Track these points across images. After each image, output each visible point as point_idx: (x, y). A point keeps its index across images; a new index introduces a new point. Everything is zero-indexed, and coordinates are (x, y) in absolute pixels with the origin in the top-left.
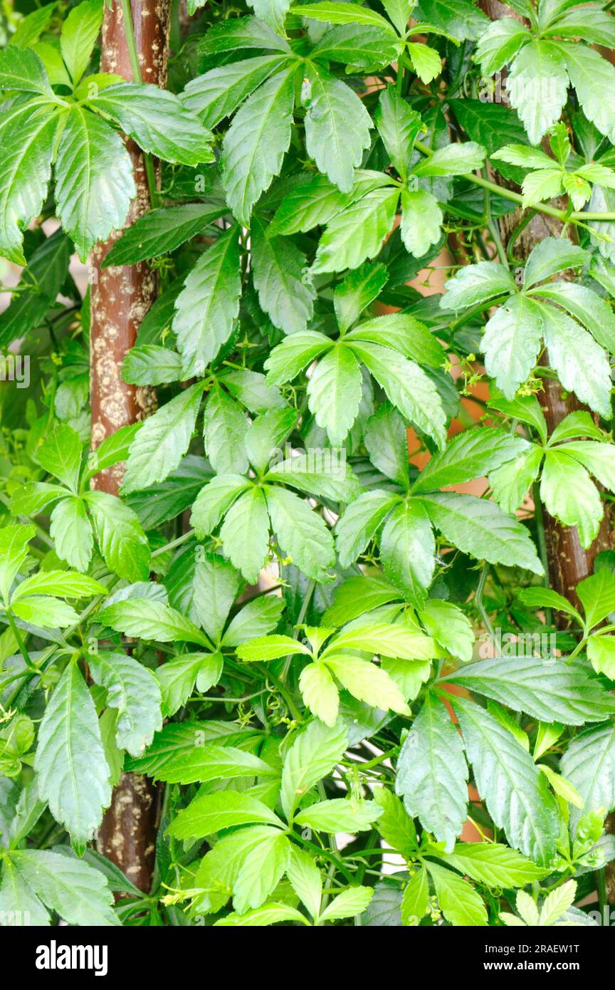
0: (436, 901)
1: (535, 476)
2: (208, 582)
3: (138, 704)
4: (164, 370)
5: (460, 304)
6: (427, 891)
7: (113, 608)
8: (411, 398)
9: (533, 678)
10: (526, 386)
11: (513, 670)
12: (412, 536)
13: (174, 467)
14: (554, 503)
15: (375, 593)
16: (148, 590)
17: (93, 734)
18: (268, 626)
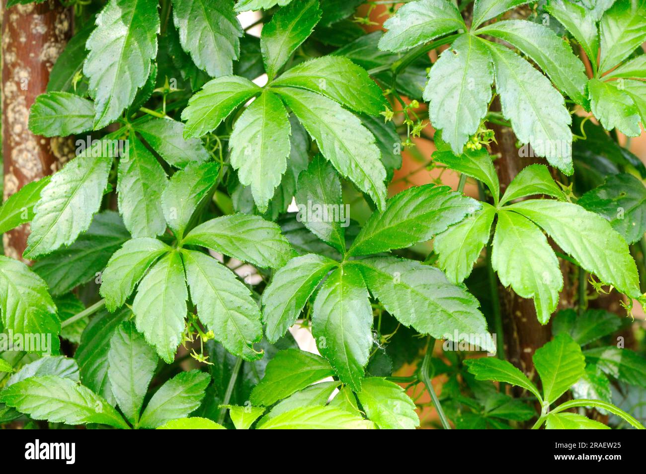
1: (485, 241)
2: (125, 356)
4: (75, 119)
5: (401, 45)
7: (17, 385)
8: (346, 151)
10: (476, 139)
12: (347, 307)
13: (83, 227)
14: (508, 272)
15: (309, 368)
16: (58, 366)
18: (190, 405)
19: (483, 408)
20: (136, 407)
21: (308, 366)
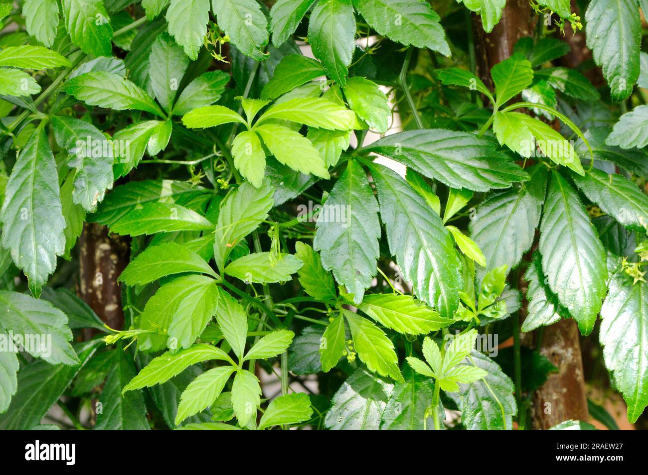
0: (352, 345)
2: (162, 58)
3: (93, 164)
6: (344, 336)
7: (76, 79)
9: (446, 149)
11: (429, 141)
12: (336, 20)
15: (307, 70)
16: (109, 65)
17: (53, 190)
18: (213, 97)
19: (455, 115)
20: (170, 98)
21: (306, 68)
